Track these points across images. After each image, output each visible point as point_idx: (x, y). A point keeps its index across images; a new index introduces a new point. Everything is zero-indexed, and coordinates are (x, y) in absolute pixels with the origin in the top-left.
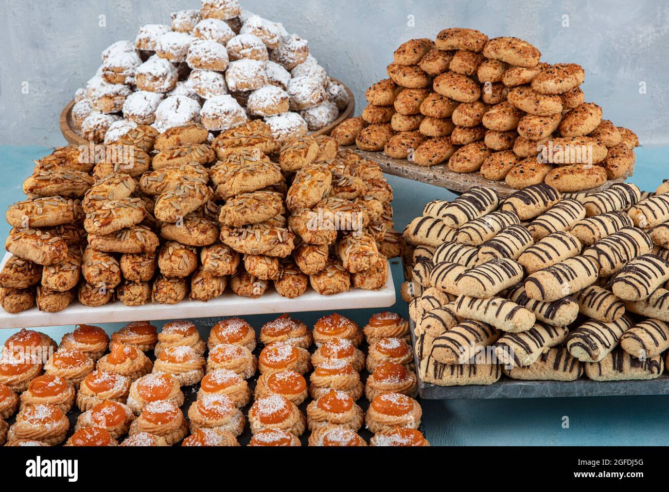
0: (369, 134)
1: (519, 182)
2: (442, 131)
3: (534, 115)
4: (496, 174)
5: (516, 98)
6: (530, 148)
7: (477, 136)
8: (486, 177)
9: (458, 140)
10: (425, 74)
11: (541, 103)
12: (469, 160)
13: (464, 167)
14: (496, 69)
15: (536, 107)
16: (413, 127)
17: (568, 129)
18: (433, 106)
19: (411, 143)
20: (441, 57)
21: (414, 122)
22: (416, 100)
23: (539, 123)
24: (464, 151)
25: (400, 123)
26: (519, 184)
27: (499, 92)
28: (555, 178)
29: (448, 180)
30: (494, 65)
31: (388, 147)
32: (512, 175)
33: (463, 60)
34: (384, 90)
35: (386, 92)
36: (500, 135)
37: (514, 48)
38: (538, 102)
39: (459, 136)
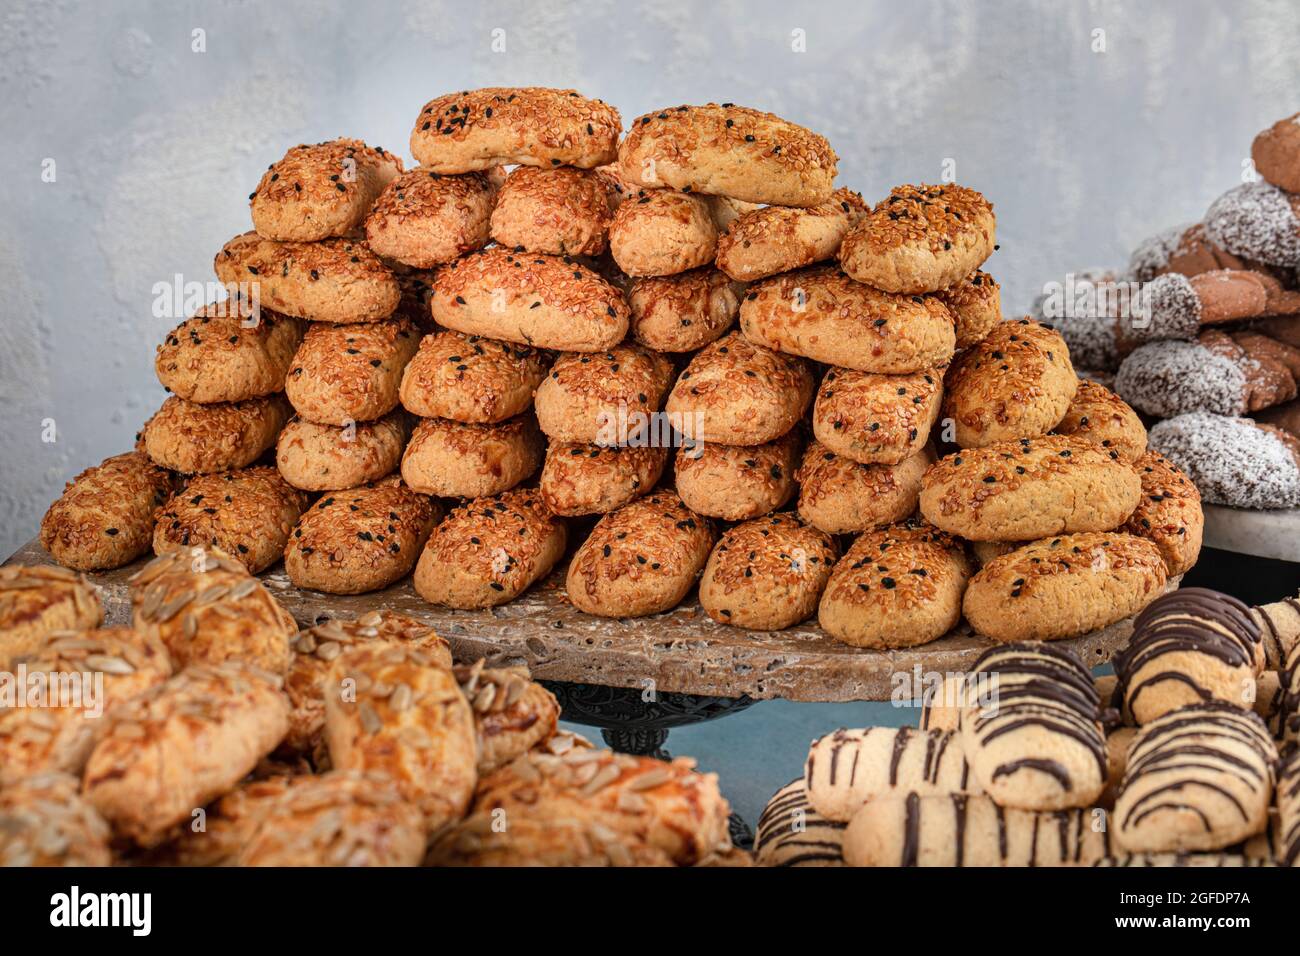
0: (211, 511)
1: (886, 621)
2: (497, 471)
3: (867, 373)
4: (780, 605)
5: (785, 319)
6: (874, 497)
7: (644, 474)
8: (738, 620)
9: (580, 498)
10: (389, 266)
11: (895, 325)
12: (656, 566)
13: (640, 595)
14: (686, 221)
15: (877, 343)
16: (374, 467)
17: (988, 416)
18: (461, 377)
19: (392, 529)
20: (452, 200)
21: (375, 452)
22: (376, 363)
23: (897, 397)
24: (623, 536)
25: (328, 460)
26: (889, 629)
27: (699, 305)
28: (1015, 594)
29: (593, 649)
30: (677, 208)
31: (308, 552)
32: (852, 599)
33: (547, 201)
34: (233, 340)
35: (244, 349)
36: (744, 459)
37: (749, 139)
38: (881, 323)
39: (581, 484)
